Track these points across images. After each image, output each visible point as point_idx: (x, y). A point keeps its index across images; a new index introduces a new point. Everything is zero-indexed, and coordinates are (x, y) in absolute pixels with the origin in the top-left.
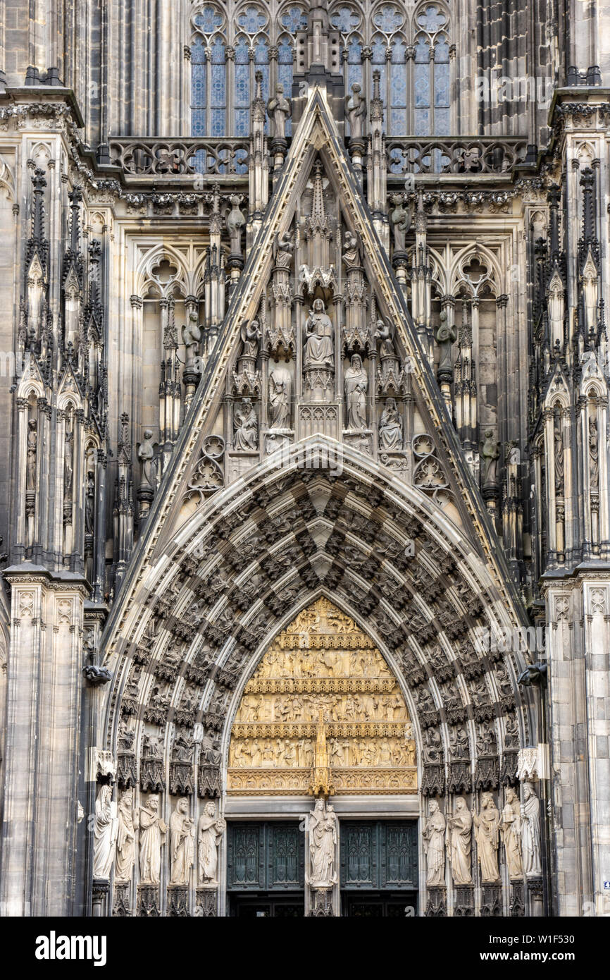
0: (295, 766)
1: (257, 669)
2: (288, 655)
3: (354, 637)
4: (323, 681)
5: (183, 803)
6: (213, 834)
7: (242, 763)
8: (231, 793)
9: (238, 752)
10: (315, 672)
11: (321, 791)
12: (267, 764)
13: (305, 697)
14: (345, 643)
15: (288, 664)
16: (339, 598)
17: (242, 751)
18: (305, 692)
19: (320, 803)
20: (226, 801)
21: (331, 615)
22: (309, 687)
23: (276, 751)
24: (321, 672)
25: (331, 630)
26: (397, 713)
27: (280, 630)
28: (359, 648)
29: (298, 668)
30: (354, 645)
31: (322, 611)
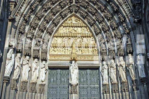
0: (67, 54)
1: (57, 30)
2: (65, 28)
3: (81, 24)
4: (74, 34)
5: (36, 60)
6: (44, 69)
7: (53, 53)
8: (50, 60)
9: (52, 50)
10: (72, 32)
11: (74, 59)
12: (59, 53)
13: (69, 37)
14: (79, 25)
15: (65, 30)
16: (78, 15)
17: (53, 50)
18: (69, 36)
19: (73, 62)
20: (48, 62)
21: (76, 19)
22: (70, 35)
23: (62, 50)
24: (74, 32)
25: (76, 23)
26: (92, 42)
27: (63, 22)
28: (83, 27)
29: (68, 31)
30: (82, 26)
31: (73, 18)
